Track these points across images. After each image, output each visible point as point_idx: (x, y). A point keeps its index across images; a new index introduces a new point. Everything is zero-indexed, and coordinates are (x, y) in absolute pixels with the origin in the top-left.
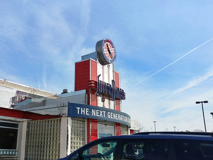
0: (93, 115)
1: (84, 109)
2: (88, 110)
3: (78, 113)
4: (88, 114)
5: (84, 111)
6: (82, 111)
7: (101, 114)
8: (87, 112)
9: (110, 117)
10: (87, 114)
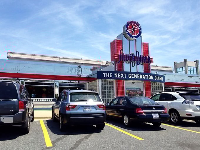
0: (115, 77)
1: (109, 74)
2: (111, 74)
3: (104, 77)
4: (112, 77)
5: (108, 75)
6: (107, 75)
7: (122, 76)
8: (110, 75)
9: (131, 77)
10: (110, 77)
